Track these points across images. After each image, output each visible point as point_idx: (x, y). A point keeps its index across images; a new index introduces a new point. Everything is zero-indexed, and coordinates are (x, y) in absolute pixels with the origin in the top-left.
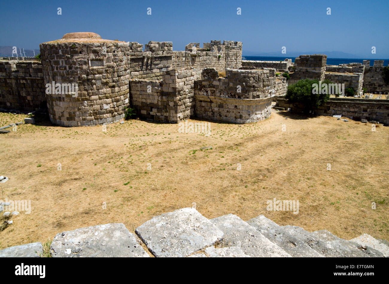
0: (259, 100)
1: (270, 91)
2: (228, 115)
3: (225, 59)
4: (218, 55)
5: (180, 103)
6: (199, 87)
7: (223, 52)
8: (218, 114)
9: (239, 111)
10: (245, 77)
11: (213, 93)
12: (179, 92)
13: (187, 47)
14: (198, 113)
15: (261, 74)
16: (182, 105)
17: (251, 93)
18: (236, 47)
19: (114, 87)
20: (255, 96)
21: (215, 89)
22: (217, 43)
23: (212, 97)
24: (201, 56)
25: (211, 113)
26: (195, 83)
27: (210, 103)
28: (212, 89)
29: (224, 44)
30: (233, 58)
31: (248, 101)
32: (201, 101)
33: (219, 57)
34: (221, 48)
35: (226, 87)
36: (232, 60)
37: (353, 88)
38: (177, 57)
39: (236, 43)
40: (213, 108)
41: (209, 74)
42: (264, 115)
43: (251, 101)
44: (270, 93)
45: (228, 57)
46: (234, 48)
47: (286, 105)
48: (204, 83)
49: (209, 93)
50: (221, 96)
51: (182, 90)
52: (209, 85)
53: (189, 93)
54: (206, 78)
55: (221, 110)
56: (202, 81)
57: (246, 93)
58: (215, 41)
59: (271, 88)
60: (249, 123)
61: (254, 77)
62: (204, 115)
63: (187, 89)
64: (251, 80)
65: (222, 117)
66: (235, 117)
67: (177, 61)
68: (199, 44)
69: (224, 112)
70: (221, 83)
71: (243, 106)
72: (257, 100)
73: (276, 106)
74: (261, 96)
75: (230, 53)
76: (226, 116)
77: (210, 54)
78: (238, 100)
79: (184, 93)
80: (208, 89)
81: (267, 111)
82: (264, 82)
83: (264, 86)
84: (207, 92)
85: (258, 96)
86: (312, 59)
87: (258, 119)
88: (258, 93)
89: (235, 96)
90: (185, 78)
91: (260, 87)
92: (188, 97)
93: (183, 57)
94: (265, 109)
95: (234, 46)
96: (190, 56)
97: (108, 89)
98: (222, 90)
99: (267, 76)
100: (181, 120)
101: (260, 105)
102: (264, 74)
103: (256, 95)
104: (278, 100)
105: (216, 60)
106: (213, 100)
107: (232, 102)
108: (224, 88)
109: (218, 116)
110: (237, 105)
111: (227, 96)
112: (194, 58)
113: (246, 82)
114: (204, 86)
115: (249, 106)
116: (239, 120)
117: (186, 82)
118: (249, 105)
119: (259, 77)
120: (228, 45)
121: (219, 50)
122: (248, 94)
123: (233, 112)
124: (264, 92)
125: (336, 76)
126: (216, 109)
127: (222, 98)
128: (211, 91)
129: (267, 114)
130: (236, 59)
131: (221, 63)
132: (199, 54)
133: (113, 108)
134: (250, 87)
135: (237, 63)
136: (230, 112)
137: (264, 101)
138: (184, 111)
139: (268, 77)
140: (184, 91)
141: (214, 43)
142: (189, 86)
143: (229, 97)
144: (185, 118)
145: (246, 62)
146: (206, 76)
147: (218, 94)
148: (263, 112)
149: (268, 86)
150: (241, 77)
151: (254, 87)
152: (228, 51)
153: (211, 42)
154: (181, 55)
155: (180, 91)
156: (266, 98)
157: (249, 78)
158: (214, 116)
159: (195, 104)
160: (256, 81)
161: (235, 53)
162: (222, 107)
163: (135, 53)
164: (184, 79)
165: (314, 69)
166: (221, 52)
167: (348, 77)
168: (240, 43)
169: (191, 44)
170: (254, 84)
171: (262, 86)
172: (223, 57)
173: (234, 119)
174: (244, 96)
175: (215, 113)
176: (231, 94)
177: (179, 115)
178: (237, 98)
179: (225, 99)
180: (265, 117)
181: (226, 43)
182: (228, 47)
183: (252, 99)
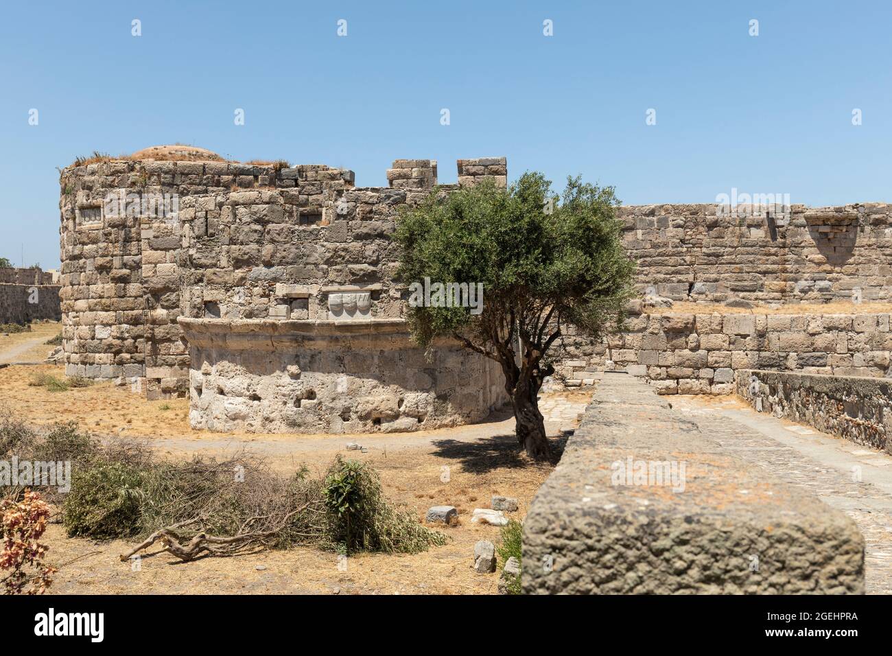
0: (215, 326)
5: (158, 332)
12: (158, 296)
15: (219, 206)
19: (124, 280)
20: (197, 307)
51: (170, 289)
61: (191, 223)
72: (204, 326)
81: (311, 395)
82: (232, 242)
83: (238, 263)
85: (214, 308)
87: (230, 416)
88: (210, 294)
91: (214, 266)
97: (107, 286)
99: (252, 214)
100: (166, 391)
101: (240, 351)
102: (235, 205)
103: (199, 300)
119: (210, 218)
124: (237, 288)
133: (118, 338)
139: (260, 222)
148: (264, 390)
149: (269, 266)
155: (162, 291)
160: (199, 237)
163: (311, 198)
170: (193, 252)
171: (225, 261)
177: (152, 373)
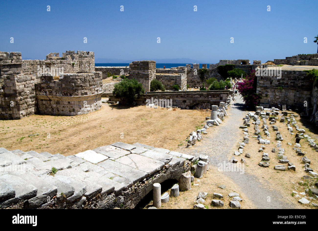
0: (87, 96)
1: (96, 89)
2: (64, 109)
3: (80, 66)
4: (72, 62)
5: (21, 102)
6: (39, 89)
7: (77, 60)
8: (56, 110)
9: (72, 106)
10: (73, 79)
11: (51, 93)
12: (20, 94)
13: (47, 56)
14: (41, 109)
15: (87, 76)
16: (24, 104)
17: (80, 92)
18: (88, 56)
20: (83, 94)
21: (51, 90)
22: (71, 53)
23: (50, 96)
24: (55, 64)
25: (51, 109)
26: (36, 85)
27: (49, 101)
28: (50, 90)
29: (77, 54)
30: (87, 65)
31: (78, 97)
32: (42, 100)
33: (73, 64)
34: (74, 57)
35: (60, 88)
36: (85, 67)
37: (177, 85)
38: (32, 65)
39: (89, 53)
40: (52, 105)
41: (46, 78)
42: (93, 108)
43: (80, 97)
44: (97, 91)
45: (82, 64)
46: (86, 57)
47: (115, 99)
48: (42, 85)
49: (48, 93)
50: (57, 94)
51: (22, 92)
52: (47, 86)
53: (30, 94)
54: (44, 81)
55: (58, 106)
56: (41, 84)
57: (76, 91)
58: (70, 51)
59: (97, 87)
60: (81, 115)
61: (80, 79)
62: (46, 111)
63: (27, 91)
64: (78, 82)
65: (60, 111)
66: (70, 111)
67: (32, 68)
68: (58, 53)
69: (61, 108)
70: (56, 85)
71: (74, 101)
72: (85, 97)
73: (109, 101)
74: (88, 93)
75: (84, 61)
76: (63, 111)
77: (64, 62)
78: (69, 97)
79: (25, 94)
80: (47, 90)
81: (97, 105)
82: (89, 82)
83: (90, 85)
84: (46, 92)
85: (86, 93)
86: (142, 64)
87: (88, 111)
88: (85, 91)
89: (67, 94)
90: (25, 81)
91: (87, 86)
92: (29, 97)
93: (38, 65)
94: (95, 103)
95: (86, 56)
96: (44, 64)
98: (57, 90)
99: (92, 77)
100: (24, 116)
101: (89, 100)
102: (89, 76)
103: (84, 92)
104: (110, 96)
105: (70, 67)
106: (52, 99)
107: (66, 99)
108: (59, 88)
109: (57, 111)
110: (70, 101)
111: (61, 95)
112: (48, 65)
113: (75, 83)
114: (43, 88)
115: (79, 102)
116: (72, 113)
117: (26, 85)
118: (79, 100)
119: (85, 78)
120: (81, 54)
121: (73, 58)
122: (77, 92)
123: (68, 107)
124: (91, 90)
125: (166, 76)
126: (54, 106)
127: (58, 96)
128: (49, 91)
129: (97, 107)
130: (89, 66)
131: (75, 69)
132: (54, 63)
134: (78, 86)
135: (90, 69)
136: (65, 107)
137: (92, 97)
138: (27, 109)
139: (93, 79)
140: (25, 93)
141: (69, 53)
142: (30, 88)
143: (63, 95)
144: (28, 114)
145: (99, 68)
146: (44, 80)
147: (54, 94)
148: (92, 105)
149: (94, 85)
150: (70, 79)
151: (81, 86)
152: (82, 59)
153: (66, 52)
154: (35, 63)
155: (21, 92)
156: (93, 95)
157: (77, 79)
158: (53, 111)
159: (37, 103)
160: (83, 82)
161: (88, 60)
162: (59, 104)
164: (24, 83)
165: (144, 72)
166: (74, 60)
167: (174, 77)
168: (91, 53)
169: (51, 53)
170: (82, 84)
171: (88, 85)
172: (77, 64)
173: (69, 112)
174: (74, 94)
175: (54, 109)
176: (64, 93)
177: (21, 112)
178: (69, 95)
179: (60, 97)
180: (95, 110)
181: (79, 53)
182: (82, 56)
183: (81, 96)
